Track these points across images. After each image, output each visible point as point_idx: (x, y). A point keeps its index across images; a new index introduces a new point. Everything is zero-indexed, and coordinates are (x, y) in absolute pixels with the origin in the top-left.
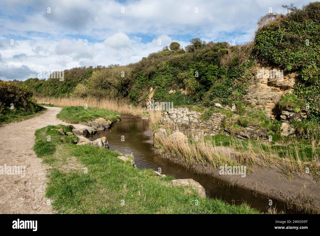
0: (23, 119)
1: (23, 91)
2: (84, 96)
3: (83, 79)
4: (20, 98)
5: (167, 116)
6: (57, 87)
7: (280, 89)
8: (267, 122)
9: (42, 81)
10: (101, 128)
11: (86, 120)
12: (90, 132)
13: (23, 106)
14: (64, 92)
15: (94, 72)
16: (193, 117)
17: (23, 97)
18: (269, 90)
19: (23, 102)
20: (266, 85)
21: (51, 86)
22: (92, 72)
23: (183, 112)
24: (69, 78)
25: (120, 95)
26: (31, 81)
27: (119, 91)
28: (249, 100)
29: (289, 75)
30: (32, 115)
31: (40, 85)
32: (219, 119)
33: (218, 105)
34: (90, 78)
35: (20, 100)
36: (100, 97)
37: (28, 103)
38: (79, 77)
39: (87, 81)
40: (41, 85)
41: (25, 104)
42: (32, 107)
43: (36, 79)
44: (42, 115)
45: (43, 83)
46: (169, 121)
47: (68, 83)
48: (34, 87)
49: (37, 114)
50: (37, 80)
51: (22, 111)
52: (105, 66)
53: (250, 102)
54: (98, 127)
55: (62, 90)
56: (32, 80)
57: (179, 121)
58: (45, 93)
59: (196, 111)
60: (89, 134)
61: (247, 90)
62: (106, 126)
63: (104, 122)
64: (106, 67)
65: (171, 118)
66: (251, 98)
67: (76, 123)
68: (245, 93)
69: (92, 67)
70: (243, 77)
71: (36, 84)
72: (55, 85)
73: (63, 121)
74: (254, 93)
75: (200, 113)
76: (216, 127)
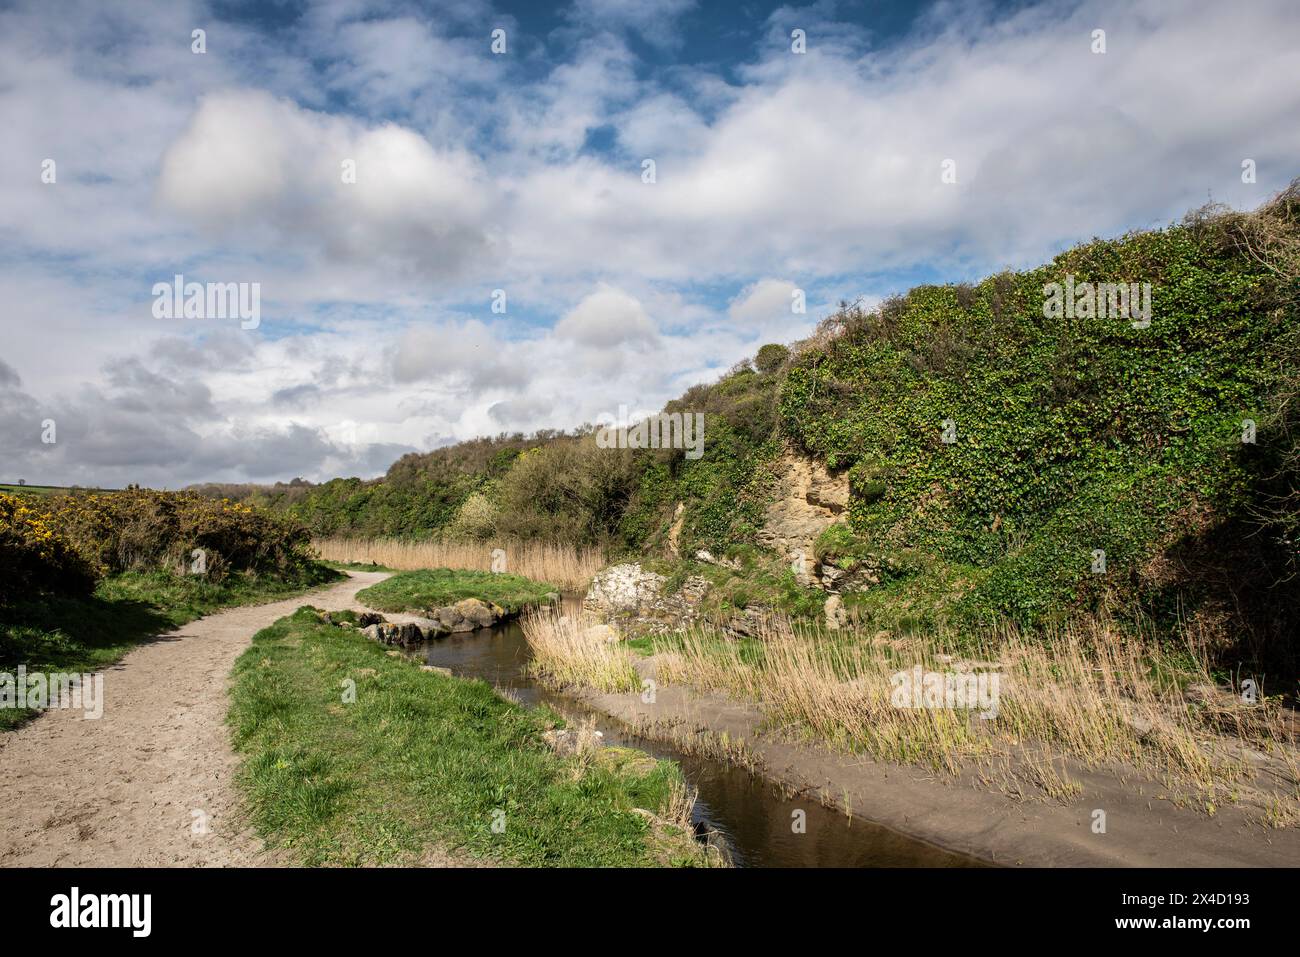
0: (270, 600)
1: (282, 529)
2: (485, 535)
3: (487, 479)
4: (272, 547)
5: (597, 587)
6: (409, 509)
7: (832, 511)
8: (794, 596)
9: (370, 488)
10: (463, 626)
11: (429, 603)
12: (424, 631)
13: (276, 570)
14: (429, 524)
15: (523, 456)
16: (646, 587)
17: (280, 545)
18: (812, 514)
19: (279, 558)
20: (805, 502)
21: (391, 505)
22: (519, 453)
23: (630, 576)
24: (445, 477)
25: (603, 529)
26: (338, 486)
27: (597, 513)
28: (771, 542)
29: (841, 476)
30: (297, 593)
31: (364, 502)
32: (699, 592)
33: (704, 555)
34: (509, 474)
35: (271, 552)
36: (527, 536)
37: (293, 558)
38: (475, 474)
39: (499, 484)
40: (366, 501)
41: (283, 562)
42: (302, 571)
43: (354, 479)
44: (323, 593)
45: (373, 494)
46: (601, 600)
47: (443, 492)
48: (344, 507)
49: (313, 589)
50: (355, 483)
51: (273, 580)
52: (563, 431)
53: (773, 546)
54: (454, 624)
55: (425, 516)
56: (340, 485)
57: (619, 598)
58: (374, 528)
59: (657, 571)
60: (422, 638)
61: (767, 516)
62: (484, 620)
63: (479, 610)
64: (566, 433)
65: (604, 592)
66: (774, 536)
67: (396, 612)
68: (761, 524)
69: (521, 435)
70: (754, 483)
71: (351, 498)
72: (403, 502)
73: (368, 606)
74: (781, 522)
75: (662, 578)
76: (691, 611)
